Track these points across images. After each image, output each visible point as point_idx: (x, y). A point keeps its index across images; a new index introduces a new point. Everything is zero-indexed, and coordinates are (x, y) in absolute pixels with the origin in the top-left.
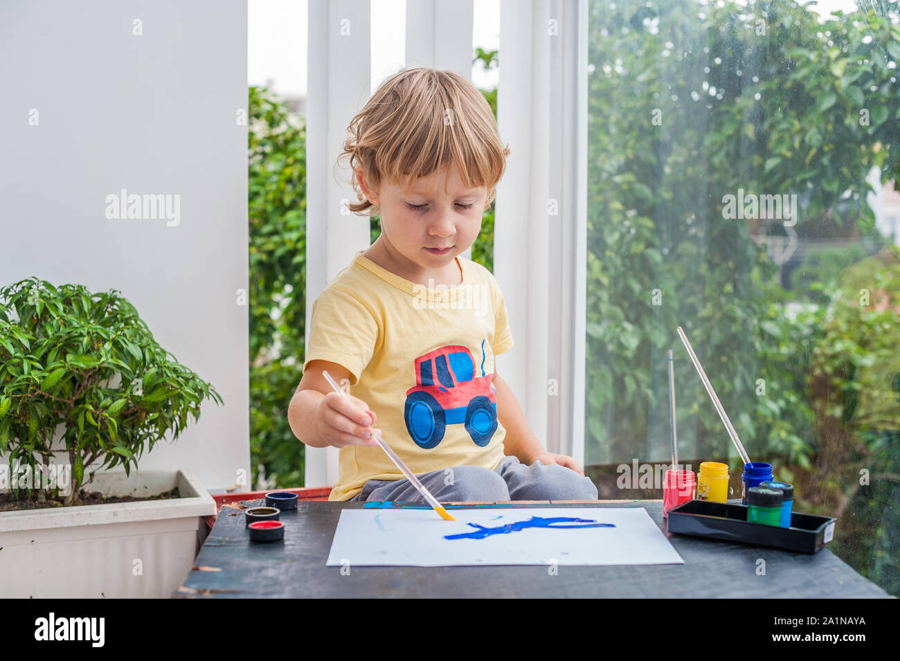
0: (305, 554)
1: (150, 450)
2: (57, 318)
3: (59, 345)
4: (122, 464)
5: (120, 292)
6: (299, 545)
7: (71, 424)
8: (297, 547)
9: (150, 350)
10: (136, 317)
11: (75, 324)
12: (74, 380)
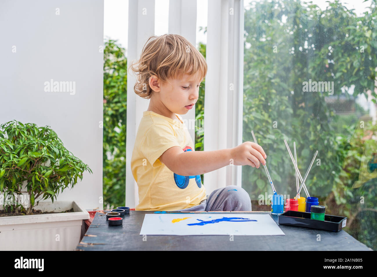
0: (131, 230)
1: (62, 192)
2: (24, 137)
3: (25, 148)
4: (50, 198)
5: (50, 127)
6: (128, 227)
7: (29, 181)
8: (127, 228)
9: (62, 150)
10: (56, 137)
11: (32, 139)
12: (31, 163)
